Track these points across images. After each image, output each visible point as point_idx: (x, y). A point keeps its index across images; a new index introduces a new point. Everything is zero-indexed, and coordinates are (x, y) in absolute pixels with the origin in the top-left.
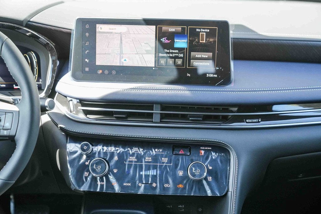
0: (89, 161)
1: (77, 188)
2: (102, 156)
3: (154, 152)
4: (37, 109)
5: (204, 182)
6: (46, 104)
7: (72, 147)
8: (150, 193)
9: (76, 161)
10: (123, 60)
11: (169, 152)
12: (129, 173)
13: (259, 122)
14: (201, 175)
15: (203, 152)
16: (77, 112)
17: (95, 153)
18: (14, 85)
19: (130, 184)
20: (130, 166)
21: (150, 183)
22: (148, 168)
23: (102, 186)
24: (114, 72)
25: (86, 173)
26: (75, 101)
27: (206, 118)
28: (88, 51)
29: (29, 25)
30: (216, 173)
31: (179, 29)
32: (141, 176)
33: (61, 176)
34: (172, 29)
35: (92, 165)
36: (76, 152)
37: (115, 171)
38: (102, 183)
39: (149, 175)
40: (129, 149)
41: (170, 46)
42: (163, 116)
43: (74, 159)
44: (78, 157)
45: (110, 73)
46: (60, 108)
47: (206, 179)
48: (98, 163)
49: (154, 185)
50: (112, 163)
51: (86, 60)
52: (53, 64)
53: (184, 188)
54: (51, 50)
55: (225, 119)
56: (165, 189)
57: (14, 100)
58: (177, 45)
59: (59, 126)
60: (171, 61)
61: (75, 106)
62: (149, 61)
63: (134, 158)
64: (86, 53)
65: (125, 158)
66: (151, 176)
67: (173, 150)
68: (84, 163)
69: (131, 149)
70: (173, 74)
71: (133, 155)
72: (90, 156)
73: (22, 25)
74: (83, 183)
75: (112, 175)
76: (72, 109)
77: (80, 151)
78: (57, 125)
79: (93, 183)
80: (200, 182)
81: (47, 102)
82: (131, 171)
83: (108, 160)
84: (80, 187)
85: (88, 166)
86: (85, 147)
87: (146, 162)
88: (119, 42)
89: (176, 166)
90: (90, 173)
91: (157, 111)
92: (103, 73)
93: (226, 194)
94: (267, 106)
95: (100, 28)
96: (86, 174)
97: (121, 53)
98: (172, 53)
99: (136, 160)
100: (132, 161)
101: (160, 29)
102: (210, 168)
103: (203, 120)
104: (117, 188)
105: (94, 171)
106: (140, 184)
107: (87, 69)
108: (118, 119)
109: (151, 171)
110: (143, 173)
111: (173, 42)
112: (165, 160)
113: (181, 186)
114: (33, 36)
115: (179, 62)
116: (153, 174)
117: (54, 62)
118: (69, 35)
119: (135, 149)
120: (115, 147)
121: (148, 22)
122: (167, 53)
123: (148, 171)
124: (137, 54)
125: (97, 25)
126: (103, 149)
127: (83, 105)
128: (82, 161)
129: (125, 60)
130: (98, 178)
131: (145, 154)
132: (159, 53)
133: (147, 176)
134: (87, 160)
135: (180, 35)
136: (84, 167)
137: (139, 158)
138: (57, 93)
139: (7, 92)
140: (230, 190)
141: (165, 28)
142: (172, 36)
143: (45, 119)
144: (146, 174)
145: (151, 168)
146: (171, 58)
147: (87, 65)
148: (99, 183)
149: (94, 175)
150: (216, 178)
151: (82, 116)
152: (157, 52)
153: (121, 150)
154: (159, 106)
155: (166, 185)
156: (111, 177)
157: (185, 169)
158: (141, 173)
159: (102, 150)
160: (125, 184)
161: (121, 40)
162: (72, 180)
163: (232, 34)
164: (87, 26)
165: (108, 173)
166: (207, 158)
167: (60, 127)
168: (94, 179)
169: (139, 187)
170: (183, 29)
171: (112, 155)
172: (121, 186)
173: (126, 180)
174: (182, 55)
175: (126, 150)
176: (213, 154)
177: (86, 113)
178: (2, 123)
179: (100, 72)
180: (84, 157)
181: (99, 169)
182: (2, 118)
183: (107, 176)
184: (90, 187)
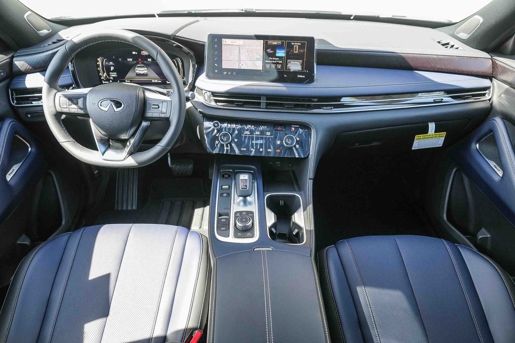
0: (219, 134)
2: (227, 130)
3: (262, 128)
4: (184, 99)
5: (294, 149)
6: (189, 96)
7: (207, 124)
8: (258, 155)
9: (210, 134)
10: (240, 65)
11: (271, 128)
12: (245, 142)
13: (331, 109)
14: (292, 144)
15: (293, 129)
16: (210, 101)
17: (223, 128)
18: (167, 81)
19: (245, 149)
20: (245, 137)
21: (258, 148)
22: (257, 139)
23: (227, 150)
24: (235, 73)
26: (209, 94)
27: (296, 106)
28: (217, 58)
29: (175, 38)
30: (302, 143)
31: (280, 42)
32: (252, 144)
33: (201, 143)
34: (275, 43)
35: (221, 137)
36: (210, 127)
37: (236, 140)
38: (227, 148)
41: (273, 55)
42: (268, 104)
43: (209, 132)
44: (211, 131)
45: (232, 74)
46: (199, 98)
47: (295, 146)
48: (225, 135)
49: (261, 150)
50: (234, 135)
51: (216, 65)
52: (193, 67)
53: (281, 152)
54: (191, 57)
55: (309, 107)
56: (268, 153)
57: (168, 92)
58: (277, 55)
60: (273, 66)
61: (209, 97)
62: (259, 66)
64: (215, 59)
65: (242, 132)
67: (274, 127)
68: (215, 135)
69: (246, 126)
70: (275, 75)
71: (247, 130)
72: (219, 131)
73: (170, 39)
74: (215, 148)
75: (234, 143)
76: (207, 98)
77: (213, 127)
78: (197, 110)
79: (222, 148)
80: (291, 149)
81: (190, 94)
83: (232, 133)
84: (213, 150)
85: (218, 137)
86: (216, 125)
87: (256, 135)
88: (238, 52)
89: (276, 138)
90: (219, 141)
91: (263, 101)
92: (227, 74)
93: (308, 156)
94: (337, 98)
95: (225, 41)
96: (217, 142)
97: (240, 60)
98: (274, 60)
100: (247, 134)
101: (267, 42)
102: (298, 139)
103: (294, 107)
104: (237, 152)
105: (222, 140)
107: (216, 71)
108: (238, 106)
109: (259, 141)
110: (254, 142)
111: (275, 53)
112: (268, 133)
113: (278, 151)
114: (178, 46)
115: (279, 66)
116: (260, 143)
117: (194, 66)
118: (203, 46)
119: (249, 126)
120: (236, 124)
121: (258, 37)
122: (271, 60)
124: (251, 60)
125: (223, 39)
127: (214, 96)
128: (214, 134)
129: (242, 65)
130: (225, 145)
131: (255, 129)
132: (265, 60)
133: (257, 144)
134: (217, 133)
135: (280, 47)
136: (215, 138)
137: (252, 132)
138: (196, 88)
139: (162, 86)
140: (311, 154)
141: (270, 42)
142: (274, 48)
143: (189, 105)
144: (256, 142)
145: (259, 139)
146: (274, 63)
147: (216, 68)
148: (225, 148)
149: (222, 143)
150: (301, 146)
151: (213, 104)
152: (264, 59)
153: (239, 126)
154: (265, 98)
155: (269, 150)
156: (233, 145)
157: (282, 141)
159: (227, 127)
160: (242, 149)
161: (240, 50)
162: (208, 146)
163: (317, 46)
164: (216, 40)
165: (231, 142)
166: (296, 133)
167: (199, 111)
168: (222, 146)
169: (251, 151)
170: (283, 43)
171: (234, 130)
172: (240, 150)
173: (243, 146)
174: (281, 62)
175: (243, 127)
176: (300, 130)
177: (216, 101)
178: (160, 109)
179: (225, 73)
180: (216, 131)
181: (225, 139)
182: (160, 105)
183: (230, 144)
184: (220, 150)
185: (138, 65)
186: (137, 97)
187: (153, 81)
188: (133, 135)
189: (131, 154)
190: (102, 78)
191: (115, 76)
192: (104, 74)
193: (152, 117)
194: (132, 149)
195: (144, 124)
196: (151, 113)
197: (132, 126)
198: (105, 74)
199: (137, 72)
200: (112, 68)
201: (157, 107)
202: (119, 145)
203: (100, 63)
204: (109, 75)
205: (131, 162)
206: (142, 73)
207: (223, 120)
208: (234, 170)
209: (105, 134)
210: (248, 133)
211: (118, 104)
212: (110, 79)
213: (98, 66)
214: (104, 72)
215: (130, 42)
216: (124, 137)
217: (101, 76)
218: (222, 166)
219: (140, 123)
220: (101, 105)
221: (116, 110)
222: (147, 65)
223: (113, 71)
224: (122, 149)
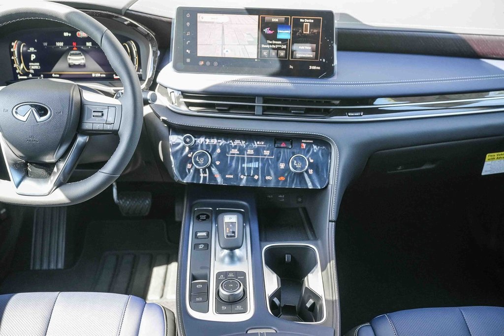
0: (192, 153)
1: (181, 180)
2: (205, 148)
3: (256, 144)
4: (140, 102)
5: (306, 175)
6: (148, 97)
7: (174, 139)
8: (252, 185)
9: (179, 153)
10: (225, 51)
11: (271, 145)
12: (231, 165)
13: (361, 115)
14: (302, 168)
15: (304, 145)
16: (179, 104)
17: (198, 145)
18: (114, 75)
19: (232, 176)
20: (232, 158)
21: (252, 175)
22: (250, 160)
23: (205, 178)
24: (216, 64)
25: (189, 165)
26: (177, 94)
27: (308, 112)
28: (189, 41)
29: (128, 14)
30: (317, 167)
31: (282, 18)
32: (243, 169)
33: (164, 167)
34: (275, 19)
35: (195, 157)
36: (179, 144)
37: (218, 163)
38: (205, 175)
39: (251, 168)
40: (231, 141)
41: (273, 37)
42: (265, 109)
43: (177, 151)
44: (180, 149)
45: (212, 65)
46: (162, 100)
47: (307, 171)
48: (202, 155)
49: (256, 177)
50: (215, 155)
51: (187, 51)
52: (153, 55)
53: (286, 181)
54: (151, 40)
55: (328, 113)
56: (266, 181)
57: (117, 91)
58: (279, 36)
59: (162, 118)
60: (274, 53)
61: (178, 98)
62: (252, 53)
63: (237, 150)
64: (187, 43)
65: (228, 150)
66: (252, 168)
67: (275, 143)
68: (186, 156)
69: (233, 141)
70: (276, 66)
71: (235, 147)
72: (193, 149)
73: (121, 14)
74: (186, 175)
75: (214, 167)
77: (183, 143)
78: (159, 117)
79: (196, 175)
80: (300, 176)
82: (234, 164)
83: (211, 152)
84: (183, 178)
85: (191, 158)
86: (188, 140)
87: (248, 155)
88: (221, 32)
89: (278, 159)
90: (193, 165)
91: (259, 104)
92: (205, 64)
93: (327, 187)
94: (370, 99)
95: (201, 17)
96: (189, 166)
97: (223, 44)
98: (275, 44)
99: (238, 152)
100: (234, 154)
101: (263, 19)
102: (312, 161)
103: (305, 113)
104: (220, 181)
105: (197, 163)
106: (242, 177)
107: (188, 60)
108: (221, 111)
109: (253, 163)
110: (245, 165)
111: (276, 33)
112: (267, 153)
113: (282, 178)
114: (131, 24)
115: (282, 53)
116: (255, 166)
117: (155, 53)
118: (169, 24)
119: (237, 142)
120: (218, 139)
121: (250, 12)
122: (270, 44)
123: (250, 164)
124: (239, 45)
125: (198, 14)
126: (206, 142)
127: (185, 97)
128: (184, 154)
129: (227, 51)
130: (201, 170)
131: (247, 146)
132: (261, 44)
133: (249, 169)
134: (189, 152)
135: (284, 25)
136: (187, 160)
137: (242, 151)
138: (158, 85)
139: (107, 82)
140: (331, 182)
141: (268, 18)
142: (275, 27)
143: (147, 110)
144: (248, 166)
145: (253, 161)
146: (274, 49)
147: (188, 56)
148: (202, 175)
149: (197, 167)
150: (317, 171)
151: (184, 109)
152: (260, 43)
153: (222, 142)
154: (261, 99)
155: (268, 178)
156: (214, 169)
157: (287, 162)
158: (243, 165)
159: (204, 143)
160: (227, 176)
161: (223, 30)
162: (175, 171)
163: (337, 24)
164: (188, 15)
165: (211, 165)
166: (308, 151)
167: (163, 119)
168: (197, 171)
169: (241, 179)
170: (287, 19)
171: (215, 147)
172: (223, 177)
173: (229, 172)
174: (285, 47)
175: (228, 142)
176: (315, 147)
177: (188, 105)
178: (105, 117)
179: (202, 63)
180: (187, 149)
181: (201, 161)
182: (105, 112)
183: (209, 168)
184: (193, 178)
185: (72, 52)
186: (71, 100)
187: (93, 75)
188: (63, 157)
189: (59, 185)
190: (18, 71)
191: (37, 68)
192: (20, 65)
193: (92, 130)
194: (62, 178)
195: (81, 140)
196: (90, 124)
197: (61, 144)
198: (22, 65)
199: (70, 61)
200: (33, 57)
201: (100, 114)
202: (41, 171)
203: (15, 50)
204: (27, 66)
205: (59, 197)
206: (77, 63)
207: (198, 132)
208: (214, 208)
209: (21, 155)
210: (235, 151)
211: (42, 111)
212: (29, 73)
213: (12, 54)
214: (20, 63)
215: (61, 20)
216: (49, 159)
217: (16, 69)
218: (196, 202)
219: (75, 139)
220: (16, 113)
221: (39, 119)
222: (85, 52)
223: (34, 61)
224: (46, 178)
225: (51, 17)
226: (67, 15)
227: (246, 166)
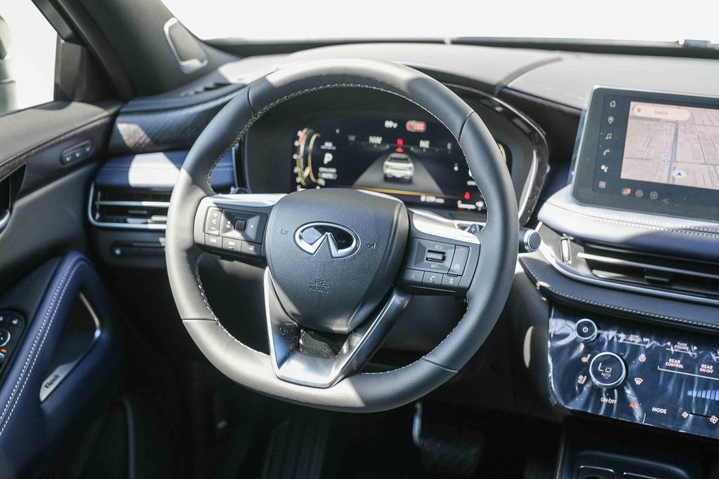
0: (589, 356)
1: (563, 403)
2: (615, 349)
6: (526, 240)
7: (557, 325)
8: (705, 434)
9: (566, 353)
10: (674, 174)
12: (664, 390)
17: (603, 343)
18: (459, 202)
19: (664, 411)
20: (668, 376)
21: (705, 414)
22: (705, 385)
23: (609, 406)
24: (654, 195)
25: (581, 377)
28: (608, 151)
29: (504, 93)
32: (688, 399)
33: (531, 379)
35: (596, 364)
36: (565, 336)
37: (638, 381)
38: (611, 401)
39: (705, 400)
40: (669, 344)
43: (562, 348)
44: (568, 345)
45: (646, 196)
46: (546, 253)
48: (608, 361)
49: (714, 419)
50: (633, 367)
51: (603, 167)
54: (539, 142)
59: (541, 283)
61: (573, 254)
63: (679, 361)
64: (604, 153)
65: (661, 360)
66: (708, 402)
68: (579, 358)
69: (674, 344)
72: (591, 348)
74: (574, 395)
75: (630, 388)
76: (566, 254)
77: (574, 335)
78: (534, 282)
79: (593, 399)
81: (527, 236)
82: (670, 387)
83: (626, 358)
84: (567, 401)
85: (587, 365)
86: (585, 330)
87: (701, 373)
88: (671, 139)
90: (589, 378)
92: (633, 193)
95: (637, 109)
96: (581, 379)
97: (673, 159)
99: (682, 366)
100: (673, 368)
104: (639, 416)
105: (598, 375)
106: (685, 415)
108: (654, 284)
109: (709, 392)
114: (507, 112)
116: (712, 398)
117: (541, 168)
118: (573, 118)
119: (682, 346)
120: (642, 336)
123: (704, 392)
124: (705, 164)
125: (632, 104)
126: (618, 338)
127: (588, 250)
128: (575, 354)
129: (679, 174)
130: (605, 389)
131: (700, 357)
133: (701, 401)
134: (585, 354)
136: (580, 367)
137: (690, 364)
138: (540, 224)
139: (447, 212)
144: (699, 395)
145: (711, 387)
147: (604, 176)
148: (604, 400)
149: (598, 383)
151: (584, 271)
153: (650, 343)
156: (629, 392)
158: (690, 393)
159: (615, 339)
160: (654, 409)
161: (676, 135)
162: (553, 387)
164: (613, 104)
165: (624, 383)
167: (541, 287)
168: (596, 391)
169: (683, 420)
172: (646, 409)
173: (658, 402)
175: (664, 345)
177: (593, 265)
178: (447, 263)
179: (627, 191)
180: (582, 347)
181: (607, 373)
182: (449, 254)
183: (621, 389)
184: (586, 404)
185: (394, 155)
186: (392, 226)
187: (423, 199)
188: (361, 327)
189: (349, 373)
190: (299, 180)
191: (331, 176)
192: (304, 169)
193: (422, 284)
194: (355, 362)
195: (396, 300)
196: (422, 273)
197: (364, 301)
198: (308, 171)
199: (388, 171)
200: (328, 158)
201: (440, 257)
202: (320, 345)
203: (300, 143)
204: (316, 173)
205: (345, 393)
206: (398, 174)
207: (606, 318)
208: (619, 471)
210: (677, 363)
212: (317, 184)
213: (296, 150)
214: (306, 165)
215: (398, 90)
216: (340, 325)
217: (296, 175)
218: (584, 453)
219: (387, 298)
220: (301, 237)
221: (337, 253)
222: (416, 157)
223: (329, 165)
224: (328, 357)
225: (383, 84)
226: (411, 83)
227: (694, 395)
